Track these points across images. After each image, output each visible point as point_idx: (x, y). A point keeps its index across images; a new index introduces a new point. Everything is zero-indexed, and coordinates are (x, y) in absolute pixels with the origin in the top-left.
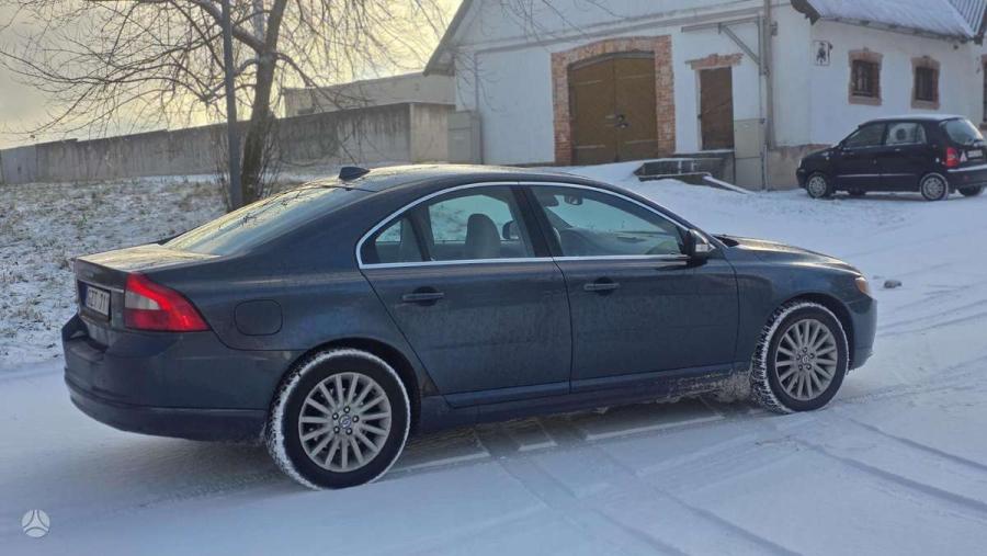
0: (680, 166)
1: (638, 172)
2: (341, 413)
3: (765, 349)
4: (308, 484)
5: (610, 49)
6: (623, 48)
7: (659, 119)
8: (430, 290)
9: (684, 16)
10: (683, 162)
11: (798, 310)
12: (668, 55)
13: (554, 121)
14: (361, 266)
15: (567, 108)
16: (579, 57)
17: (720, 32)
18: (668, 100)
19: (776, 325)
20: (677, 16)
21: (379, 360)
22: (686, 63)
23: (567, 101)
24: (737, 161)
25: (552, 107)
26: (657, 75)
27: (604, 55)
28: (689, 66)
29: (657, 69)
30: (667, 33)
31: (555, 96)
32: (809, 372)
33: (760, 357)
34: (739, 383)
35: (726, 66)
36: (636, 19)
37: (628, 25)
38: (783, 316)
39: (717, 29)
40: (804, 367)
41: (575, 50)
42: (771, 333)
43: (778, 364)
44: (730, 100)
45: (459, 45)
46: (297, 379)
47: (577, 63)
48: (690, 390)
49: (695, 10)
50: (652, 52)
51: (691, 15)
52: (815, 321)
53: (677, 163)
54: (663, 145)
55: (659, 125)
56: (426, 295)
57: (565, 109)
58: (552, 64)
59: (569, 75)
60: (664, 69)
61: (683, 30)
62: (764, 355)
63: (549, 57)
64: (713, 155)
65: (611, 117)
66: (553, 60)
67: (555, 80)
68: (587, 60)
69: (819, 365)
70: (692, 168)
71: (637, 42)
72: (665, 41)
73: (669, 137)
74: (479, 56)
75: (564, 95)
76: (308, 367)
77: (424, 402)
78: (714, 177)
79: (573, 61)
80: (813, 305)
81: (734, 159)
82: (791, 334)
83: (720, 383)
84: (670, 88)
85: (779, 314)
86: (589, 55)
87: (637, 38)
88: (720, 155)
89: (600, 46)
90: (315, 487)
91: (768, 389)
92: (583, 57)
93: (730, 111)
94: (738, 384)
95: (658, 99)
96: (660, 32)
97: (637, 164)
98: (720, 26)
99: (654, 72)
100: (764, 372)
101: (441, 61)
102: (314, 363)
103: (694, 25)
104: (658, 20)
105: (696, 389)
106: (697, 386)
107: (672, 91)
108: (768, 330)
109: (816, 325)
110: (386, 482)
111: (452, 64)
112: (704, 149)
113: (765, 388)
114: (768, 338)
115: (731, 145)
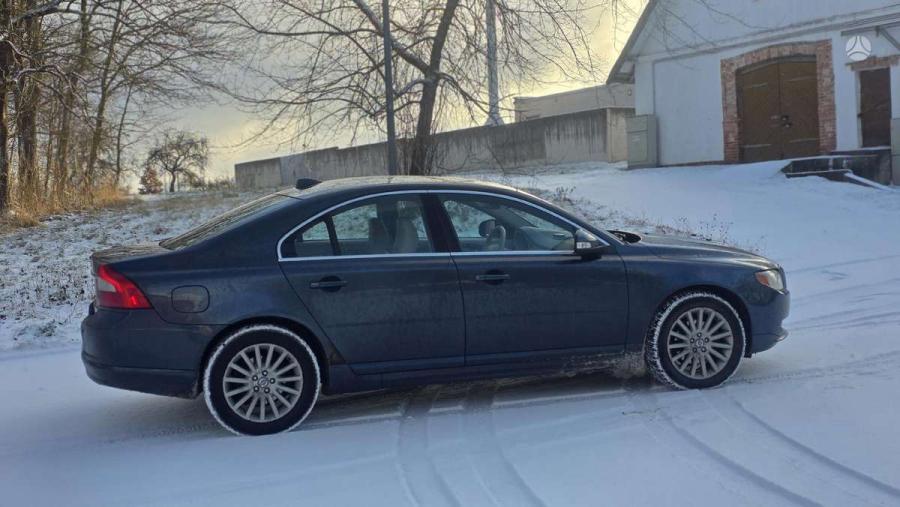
0: (831, 163)
1: (785, 170)
2: (260, 376)
3: (657, 333)
4: (232, 431)
5: (774, 54)
6: (786, 52)
7: (820, 119)
8: (334, 278)
9: (844, 20)
10: (835, 160)
11: (690, 299)
12: (828, 57)
13: (724, 123)
14: (281, 259)
15: (735, 110)
16: (746, 61)
17: (877, 35)
18: (829, 100)
19: (668, 312)
20: (838, 21)
21: (291, 334)
22: (847, 64)
23: (735, 103)
24: (894, 158)
25: (722, 109)
26: (818, 78)
27: (769, 60)
28: (849, 68)
29: (818, 71)
30: (828, 38)
31: (724, 99)
32: (703, 354)
33: (653, 340)
34: (634, 362)
35: (885, 67)
36: (799, 26)
37: (790, 31)
38: (675, 304)
39: (875, 32)
40: (699, 350)
41: (742, 56)
42: (663, 319)
43: (670, 347)
44: (888, 100)
45: (638, 56)
46: (221, 348)
47: (744, 68)
48: (584, 366)
49: (854, 14)
50: (814, 56)
51: (851, 19)
52: (709, 310)
53: (828, 160)
54: (824, 143)
55: (821, 124)
56: (332, 283)
57: (733, 111)
58: (722, 70)
59: (736, 79)
60: (826, 72)
61: (843, 34)
62: (656, 338)
63: (719, 64)
64: (870, 152)
65: (776, 117)
66: (723, 66)
67: (724, 84)
68: (753, 65)
69: (714, 348)
70: (844, 166)
71: (800, 47)
72: (826, 45)
73: (830, 135)
74: (657, 65)
75: (732, 99)
76: (231, 338)
77: (331, 369)
78: (855, 173)
79: (742, 65)
80: (706, 295)
81: (891, 157)
82: (685, 320)
83: (613, 361)
84: (830, 88)
85: (671, 303)
86: (755, 61)
87: (800, 43)
88: (875, 152)
89: (765, 51)
90: (237, 433)
91: (660, 368)
92: (749, 63)
93: (888, 110)
94: (632, 362)
95: (820, 100)
96: (822, 36)
97: (786, 162)
98: (878, 29)
99: (816, 75)
100: (656, 353)
101: (622, 71)
102: (236, 335)
103: (852, 30)
104: (820, 25)
105: (589, 365)
106: (590, 363)
107: (833, 92)
108: (660, 317)
109: (710, 313)
110: (297, 432)
111: (632, 73)
112: (864, 145)
113: (657, 366)
114: (660, 323)
115: (888, 144)
